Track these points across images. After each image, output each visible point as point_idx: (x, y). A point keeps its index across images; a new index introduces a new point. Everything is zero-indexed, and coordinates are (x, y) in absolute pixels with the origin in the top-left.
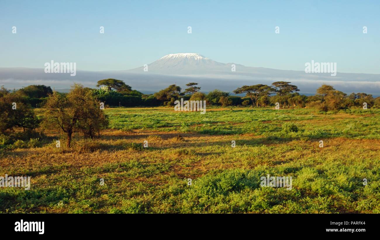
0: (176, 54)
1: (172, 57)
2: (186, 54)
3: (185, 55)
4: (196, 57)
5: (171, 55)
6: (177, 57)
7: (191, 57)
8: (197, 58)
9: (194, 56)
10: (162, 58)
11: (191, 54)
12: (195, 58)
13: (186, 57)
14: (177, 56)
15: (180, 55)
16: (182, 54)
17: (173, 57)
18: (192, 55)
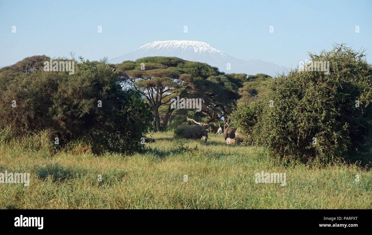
0: (164, 42)
1: (156, 46)
2: (182, 41)
3: (178, 43)
4: (196, 47)
5: (156, 43)
6: (165, 47)
7: (189, 46)
8: (199, 50)
9: (193, 45)
10: (142, 47)
11: (190, 41)
12: (195, 49)
13: (180, 47)
14: (166, 45)
15: (170, 44)
16: (174, 41)
17: (159, 45)
18: (190, 43)
